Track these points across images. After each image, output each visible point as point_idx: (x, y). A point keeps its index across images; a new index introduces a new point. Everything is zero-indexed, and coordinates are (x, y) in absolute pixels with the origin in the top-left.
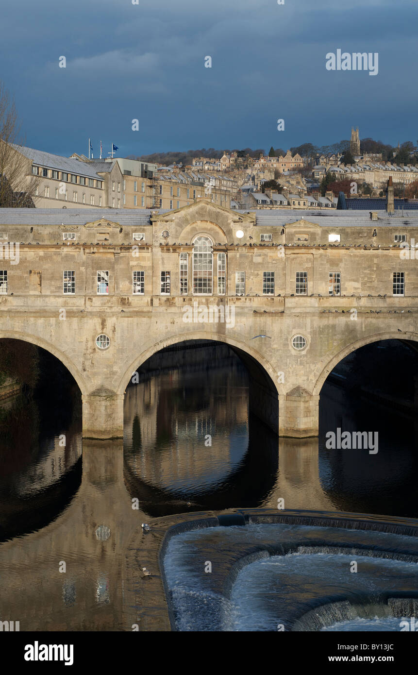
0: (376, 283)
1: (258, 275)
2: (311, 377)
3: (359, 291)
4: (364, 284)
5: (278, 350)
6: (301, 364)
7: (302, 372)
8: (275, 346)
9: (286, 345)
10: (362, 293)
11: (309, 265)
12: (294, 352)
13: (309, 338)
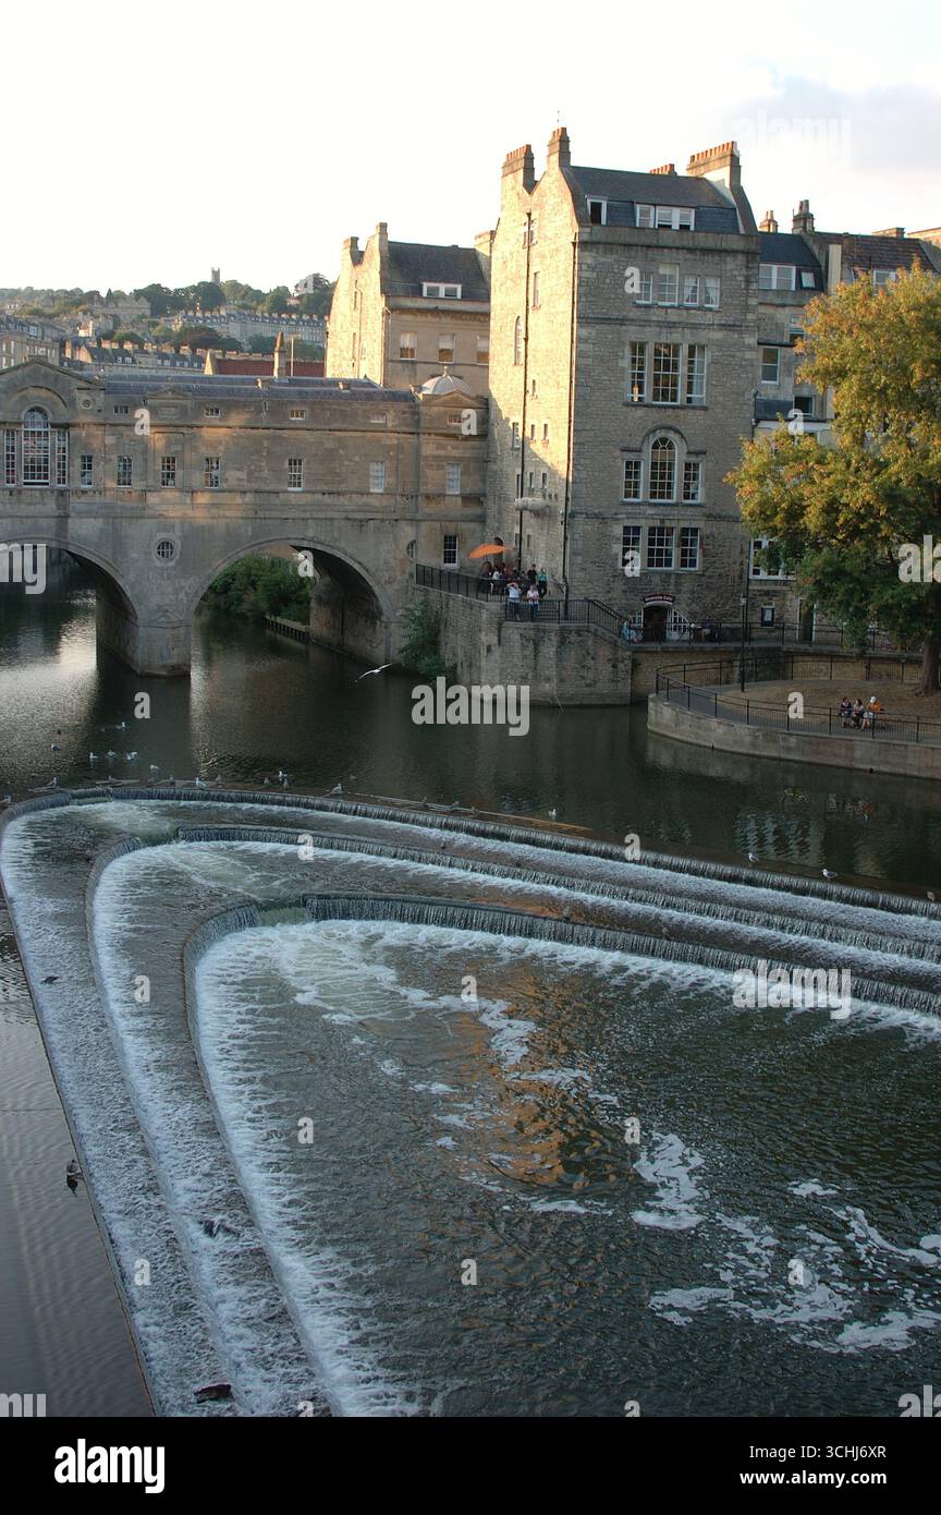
0: (266, 473)
1: (110, 460)
2: (182, 595)
3: (245, 483)
4: (250, 474)
5: (137, 561)
6: (168, 579)
7: (170, 589)
8: (135, 555)
9: (148, 553)
10: (247, 486)
11: (179, 448)
12: (158, 562)
13: (178, 545)
